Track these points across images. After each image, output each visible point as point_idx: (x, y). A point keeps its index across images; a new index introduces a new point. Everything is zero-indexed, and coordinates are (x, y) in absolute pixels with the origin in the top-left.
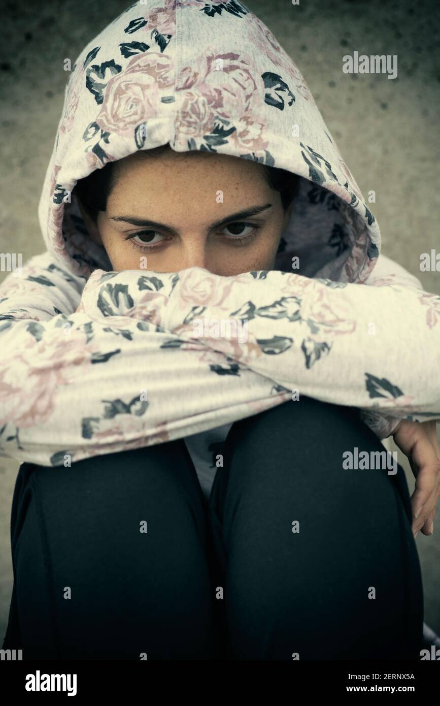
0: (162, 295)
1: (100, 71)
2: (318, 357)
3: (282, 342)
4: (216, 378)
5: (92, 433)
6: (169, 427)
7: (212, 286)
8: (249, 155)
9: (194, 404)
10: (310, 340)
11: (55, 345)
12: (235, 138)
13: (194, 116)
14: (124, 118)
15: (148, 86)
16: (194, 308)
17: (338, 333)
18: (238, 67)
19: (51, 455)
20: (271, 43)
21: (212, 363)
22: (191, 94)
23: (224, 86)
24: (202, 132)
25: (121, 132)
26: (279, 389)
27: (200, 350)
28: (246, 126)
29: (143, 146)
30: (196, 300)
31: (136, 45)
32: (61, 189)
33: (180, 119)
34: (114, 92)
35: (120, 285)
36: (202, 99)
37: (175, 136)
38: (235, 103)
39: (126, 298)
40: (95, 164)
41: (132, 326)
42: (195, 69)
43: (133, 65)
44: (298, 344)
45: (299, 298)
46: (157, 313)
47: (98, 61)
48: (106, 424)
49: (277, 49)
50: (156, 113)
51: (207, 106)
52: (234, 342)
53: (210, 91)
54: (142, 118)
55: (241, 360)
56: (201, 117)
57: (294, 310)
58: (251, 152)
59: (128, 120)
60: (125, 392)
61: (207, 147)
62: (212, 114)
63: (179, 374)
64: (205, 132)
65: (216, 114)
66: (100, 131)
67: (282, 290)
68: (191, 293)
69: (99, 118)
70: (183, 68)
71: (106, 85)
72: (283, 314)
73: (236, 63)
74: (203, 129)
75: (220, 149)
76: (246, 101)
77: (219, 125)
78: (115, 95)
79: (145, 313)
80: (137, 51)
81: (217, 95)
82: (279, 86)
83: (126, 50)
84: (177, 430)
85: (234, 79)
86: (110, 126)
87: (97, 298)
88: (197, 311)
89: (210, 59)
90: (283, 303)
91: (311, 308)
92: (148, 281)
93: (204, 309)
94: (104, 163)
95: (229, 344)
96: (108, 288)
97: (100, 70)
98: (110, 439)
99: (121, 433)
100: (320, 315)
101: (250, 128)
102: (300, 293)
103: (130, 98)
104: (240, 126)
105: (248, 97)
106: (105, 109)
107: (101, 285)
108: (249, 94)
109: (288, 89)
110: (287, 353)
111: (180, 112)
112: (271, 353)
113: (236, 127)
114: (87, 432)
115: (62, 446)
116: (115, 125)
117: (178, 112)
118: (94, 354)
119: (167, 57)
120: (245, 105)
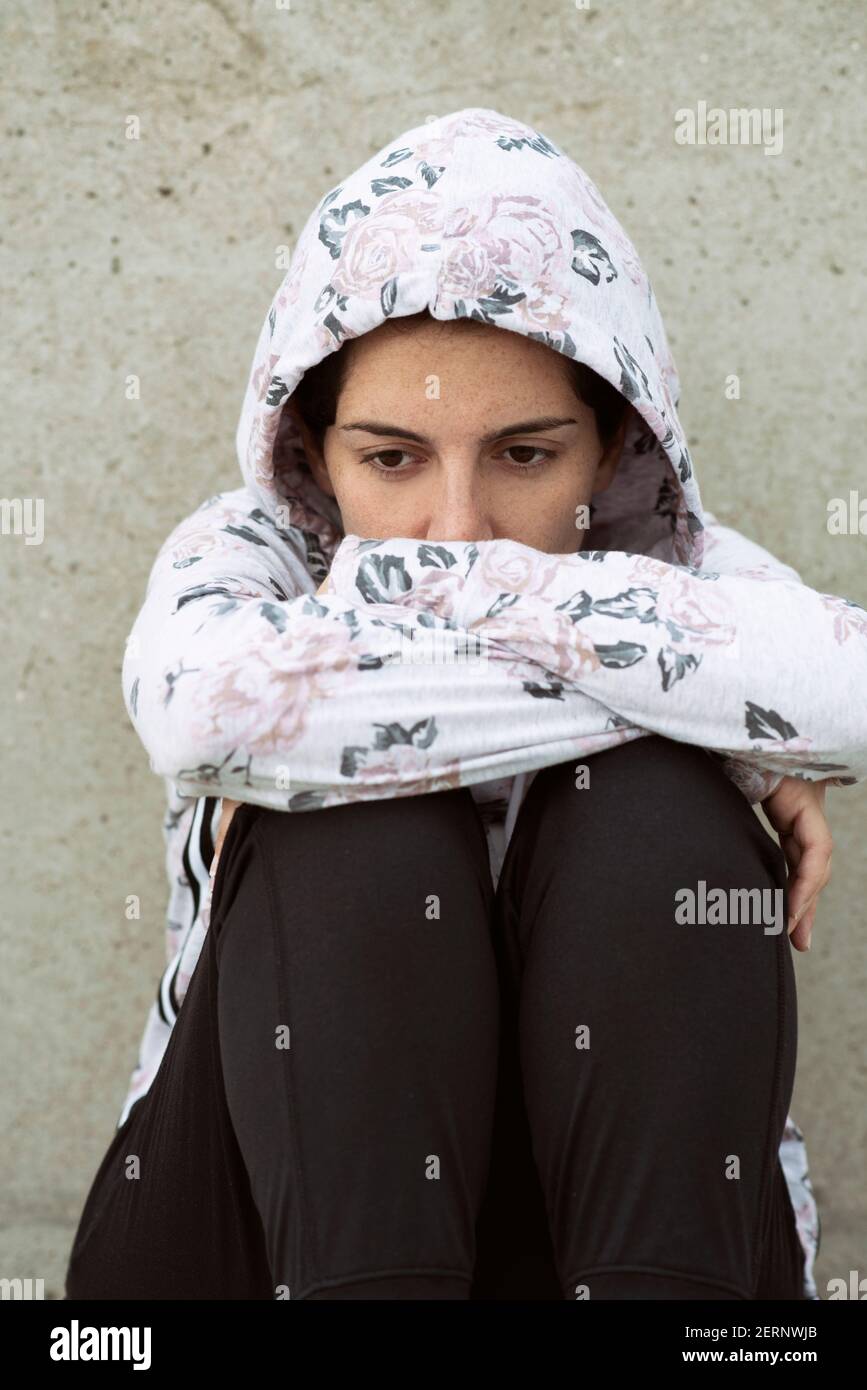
0: (455, 575)
1: (340, 216)
2: (681, 675)
3: (629, 651)
4: (531, 702)
5: (355, 769)
6: (464, 766)
7: (527, 568)
8: (541, 333)
9: (500, 737)
10: (670, 650)
11: (307, 639)
12: (524, 308)
13: (466, 270)
14: (368, 273)
15: (404, 231)
16: (503, 596)
17: (710, 642)
18: (537, 216)
19: (290, 796)
20: (592, 197)
21: (525, 680)
22: (465, 243)
23: (515, 238)
24: (476, 293)
25: (364, 293)
26: (618, 721)
27: (508, 660)
28: (540, 296)
29: (391, 311)
30: (505, 585)
31: (393, 181)
32: (279, 384)
33: (446, 271)
34: (356, 241)
35: (392, 557)
36: (479, 250)
37: (437, 296)
38: (528, 261)
39: (401, 576)
40: (328, 344)
41: (410, 620)
42: (473, 211)
43: (386, 205)
44: (652, 656)
45: (654, 591)
46: (446, 601)
47: (338, 204)
48: (376, 758)
49: (602, 209)
50: (412, 264)
51: (486, 260)
52: (560, 648)
53: (493, 241)
54: (392, 272)
55: (567, 675)
56: (476, 273)
57: (647, 608)
58: (544, 331)
59: (372, 276)
60: (407, 713)
61: (481, 314)
62: (492, 271)
63: (480, 692)
64: (480, 294)
65: (498, 272)
66: (336, 296)
67: (629, 578)
68: (498, 575)
69: (334, 278)
70: (457, 208)
71: (345, 233)
72: (631, 612)
73: (534, 209)
74: (478, 289)
75: (502, 320)
76: (544, 261)
77: (501, 287)
78: (357, 246)
79: (429, 598)
80: (395, 187)
81: (502, 246)
82: (595, 251)
83: (377, 189)
84: (474, 773)
85: (530, 229)
86: (350, 287)
87: (356, 574)
88: (507, 600)
89: (496, 201)
90: (631, 596)
91: (672, 605)
92: (433, 553)
93: (517, 598)
94: (340, 341)
95: (552, 650)
96: (373, 560)
97: (340, 214)
98: (381, 779)
99: (395, 772)
100: (684, 615)
101: (546, 298)
102: (655, 584)
103: (377, 247)
104: (533, 294)
105: (547, 257)
106: (342, 265)
107: (362, 555)
108: (550, 252)
109: (609, 259)
110: (636, 666)
111: (446, 262)
112: (615, 665)
113: (527, 294)
114: (348, 767)
115: (307, 784)
116: (355, 285)
117: (443, 263)
118: (363, 657)
119: (435, 194)
120: (543, 266)
